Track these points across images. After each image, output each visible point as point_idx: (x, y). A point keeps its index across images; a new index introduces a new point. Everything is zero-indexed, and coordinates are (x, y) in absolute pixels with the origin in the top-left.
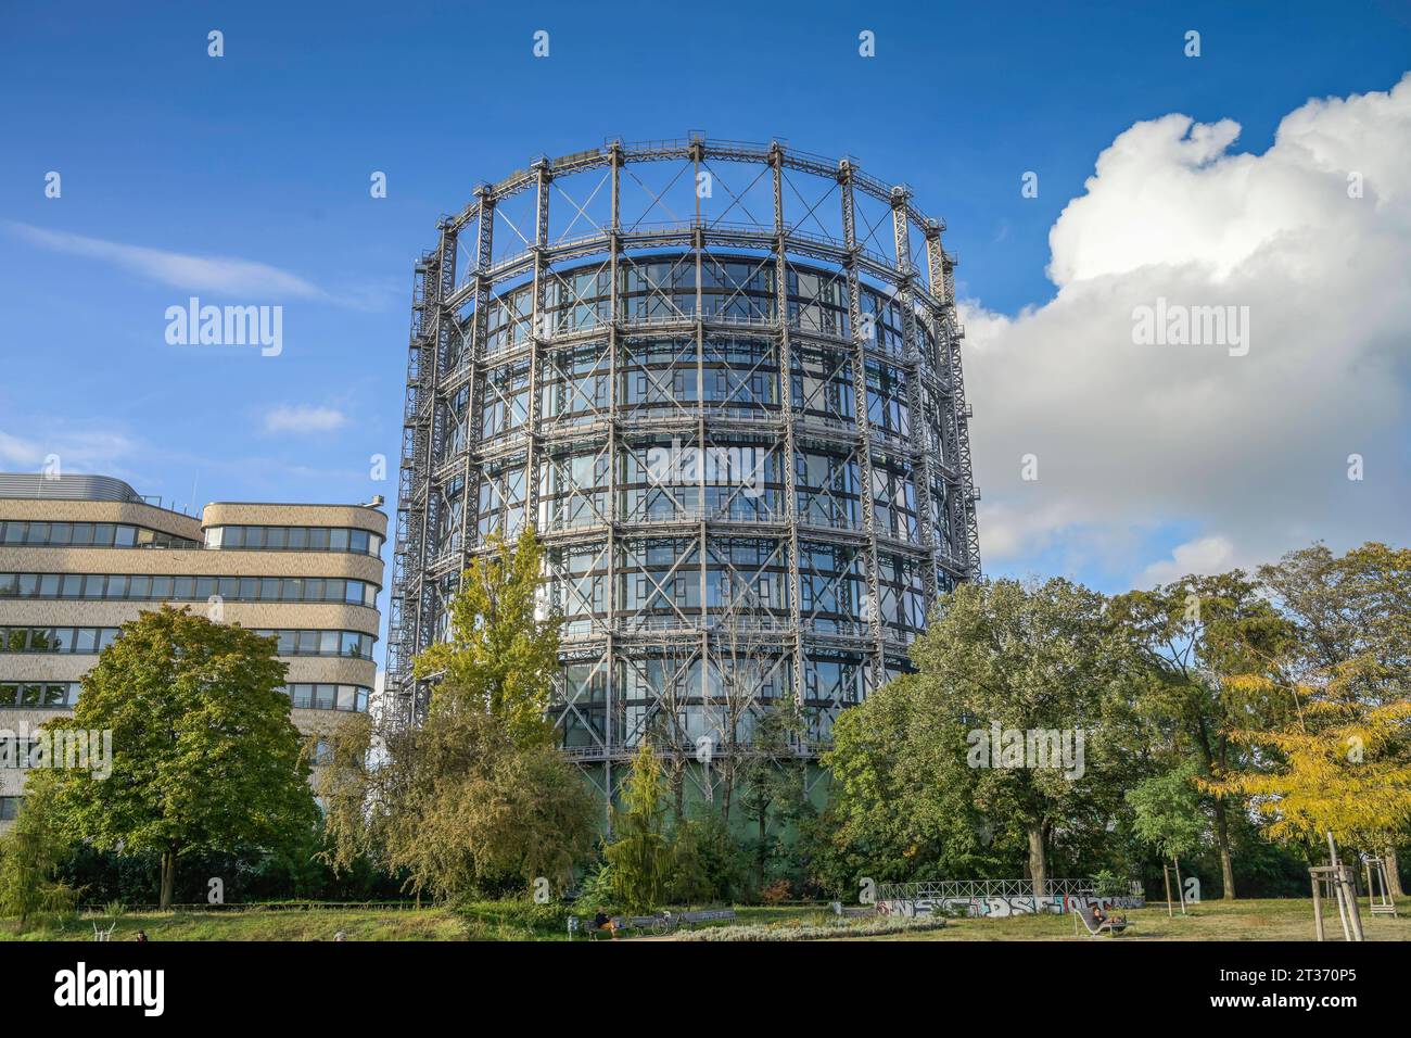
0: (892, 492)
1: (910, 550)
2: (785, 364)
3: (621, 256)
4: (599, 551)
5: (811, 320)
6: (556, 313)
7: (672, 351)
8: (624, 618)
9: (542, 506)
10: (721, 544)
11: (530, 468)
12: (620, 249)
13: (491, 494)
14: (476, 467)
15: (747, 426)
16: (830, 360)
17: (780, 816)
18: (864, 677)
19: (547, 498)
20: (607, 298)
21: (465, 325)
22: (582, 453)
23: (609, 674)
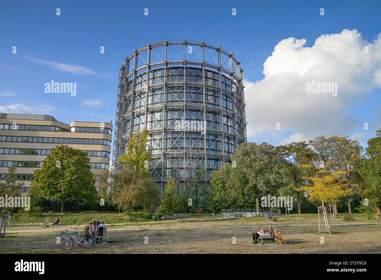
0: (228, 122)
1: (231, 135)
2: (204, 92)
3: (167, 67)
4: (161, 134)
5: (210, 83)
6: (152, 80)
7: (178, 89)
8: (166, 149)
9: (148, 124)
10: (189, 133)
11: (146, 115)
12: (167, 65)
13: (137, 121)
14: (133, 115)
15: (195, 106)
16: (214, 92)
17: (201, 194)
18: (220, 164)
19: (149, 122)
20: (164, 77)
21: (131, 82)
22: (157, 112)
23: (163, 162)
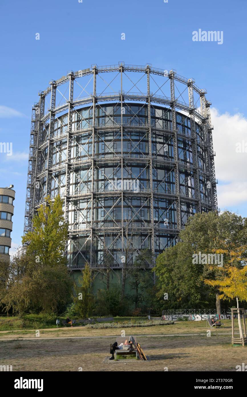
0: (186, 181)
1: (192, 200)
2: (150, 139)
3: (97, 104)
4: (89, 201)
5: (160, 124)
6: (76, 123)
7: (113, 135)
8: (97, 223)
9: (71, 187)
10: (128, 199)
11: (67, 174)
12: (96, 102)
13: (55, 183)
14: (50, 174)
15: (137, 160)
16: (166, 138)
17: (142, 287)
18: (176, 242)
19: (73, 184)
20: (92, 118)
21: (47, 127)
22: (84, 170)
23: (91, 241)
